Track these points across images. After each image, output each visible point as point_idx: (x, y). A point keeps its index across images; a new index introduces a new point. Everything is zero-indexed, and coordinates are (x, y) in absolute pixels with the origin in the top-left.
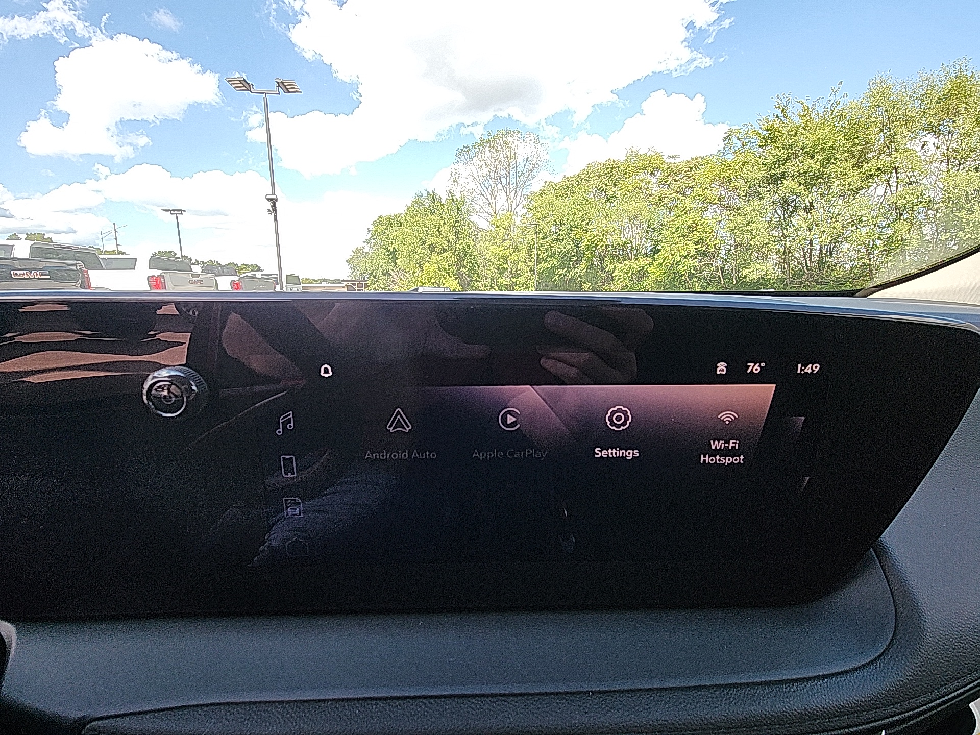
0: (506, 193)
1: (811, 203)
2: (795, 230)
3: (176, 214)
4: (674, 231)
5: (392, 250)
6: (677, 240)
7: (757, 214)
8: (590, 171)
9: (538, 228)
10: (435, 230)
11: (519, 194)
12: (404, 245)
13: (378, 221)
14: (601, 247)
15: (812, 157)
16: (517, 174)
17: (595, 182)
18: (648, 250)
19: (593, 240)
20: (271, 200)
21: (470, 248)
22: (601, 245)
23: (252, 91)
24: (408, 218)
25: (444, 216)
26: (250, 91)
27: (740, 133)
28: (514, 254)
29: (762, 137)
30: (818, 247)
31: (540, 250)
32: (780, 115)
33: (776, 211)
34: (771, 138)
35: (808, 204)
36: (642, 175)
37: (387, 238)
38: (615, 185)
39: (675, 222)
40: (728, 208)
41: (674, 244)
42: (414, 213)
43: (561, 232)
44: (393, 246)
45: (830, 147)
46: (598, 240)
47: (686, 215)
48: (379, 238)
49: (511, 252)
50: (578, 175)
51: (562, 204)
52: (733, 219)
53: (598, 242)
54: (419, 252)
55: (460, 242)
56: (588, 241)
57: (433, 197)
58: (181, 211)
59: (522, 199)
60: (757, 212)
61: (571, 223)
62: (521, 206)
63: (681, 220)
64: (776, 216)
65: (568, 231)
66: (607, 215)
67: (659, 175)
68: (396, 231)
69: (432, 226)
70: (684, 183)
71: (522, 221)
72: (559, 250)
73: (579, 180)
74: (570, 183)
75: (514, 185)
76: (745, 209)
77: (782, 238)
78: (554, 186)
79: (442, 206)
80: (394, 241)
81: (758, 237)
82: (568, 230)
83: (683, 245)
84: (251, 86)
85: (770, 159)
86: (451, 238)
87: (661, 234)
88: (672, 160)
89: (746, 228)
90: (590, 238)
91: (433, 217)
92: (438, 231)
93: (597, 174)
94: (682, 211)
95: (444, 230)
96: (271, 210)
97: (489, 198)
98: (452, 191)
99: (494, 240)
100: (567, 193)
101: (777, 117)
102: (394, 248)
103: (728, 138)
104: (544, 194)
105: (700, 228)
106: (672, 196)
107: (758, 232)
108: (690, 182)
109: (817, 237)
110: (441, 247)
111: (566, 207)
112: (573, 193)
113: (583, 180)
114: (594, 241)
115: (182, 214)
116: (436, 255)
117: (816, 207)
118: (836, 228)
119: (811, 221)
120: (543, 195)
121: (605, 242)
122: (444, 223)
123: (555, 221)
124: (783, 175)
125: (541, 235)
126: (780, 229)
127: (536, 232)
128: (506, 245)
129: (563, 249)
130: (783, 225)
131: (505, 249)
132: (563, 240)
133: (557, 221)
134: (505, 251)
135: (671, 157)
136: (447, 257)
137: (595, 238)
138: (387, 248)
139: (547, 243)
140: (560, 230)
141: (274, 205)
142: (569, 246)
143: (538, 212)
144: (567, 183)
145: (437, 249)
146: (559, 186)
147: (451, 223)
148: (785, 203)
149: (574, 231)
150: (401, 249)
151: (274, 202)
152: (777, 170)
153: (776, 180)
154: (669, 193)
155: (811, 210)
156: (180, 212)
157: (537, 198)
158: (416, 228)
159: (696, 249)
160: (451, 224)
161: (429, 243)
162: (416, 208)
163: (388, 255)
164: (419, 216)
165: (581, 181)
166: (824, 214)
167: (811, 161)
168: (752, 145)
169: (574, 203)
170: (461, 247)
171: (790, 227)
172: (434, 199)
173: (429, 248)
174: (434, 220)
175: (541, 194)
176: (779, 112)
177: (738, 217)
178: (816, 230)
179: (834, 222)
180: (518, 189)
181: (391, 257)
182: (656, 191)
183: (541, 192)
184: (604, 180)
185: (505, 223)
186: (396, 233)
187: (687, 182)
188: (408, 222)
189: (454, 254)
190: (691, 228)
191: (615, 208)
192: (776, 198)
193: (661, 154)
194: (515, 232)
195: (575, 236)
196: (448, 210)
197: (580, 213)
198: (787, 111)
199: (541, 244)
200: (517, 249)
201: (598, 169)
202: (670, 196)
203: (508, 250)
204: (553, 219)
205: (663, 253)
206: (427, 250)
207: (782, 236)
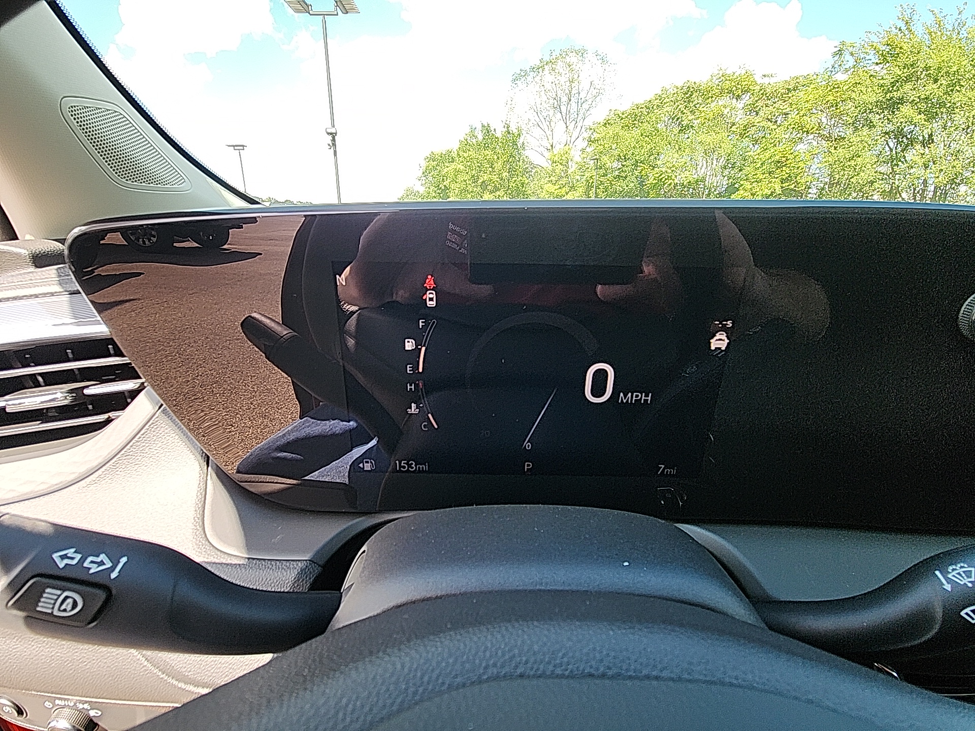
0: (566, 124)
1: (931, 136)
2: (908, 167)
3: (239, 150)
4: (759, 165)
5: (443, 188)
6: (761, 177)
7: (865, 146)
8: (663, 96)
9: (599, 164)
10: (488, 166)
11: (579, 125)
12: (456, 182)
13: (429, 157)
14: (670, 184)
15: (936, 81)
16: (580, 101)
17: (669, 109)
18: (723, 189)
19: (660, 178)
20: (331, 134)
21: (523, 187)
22: (669, 183)
23: (311, 12)
24: (461, 153)
25: (498, 150)
26: (309, 13)
27: (854, 47)
28: (570, 193)
29: (881, 52)
30: (932, 189)
31: (599, 188)
32: (903, 28)
33: (887, 144)
34: (890, 54)
35: (927, 136)
36: (725, 100)
37: (438, 175)
38: (692, 112)
39: (761, 156)
40: (828, 138)
41: (756, 181)
42: (467, 146)
43: (624, 169)
44: (445, 184)
45: (955, 72)
46: (666, 177)
47: (775, 148)
48: (431, 175)
49: (567, 191)
50: (650, 101)
51: (627, 135)
52: (833, 151)
53: (666, 179)
54: (471, 190)
55: (514, 179)
56: (654, 179)
57: (487, 129)
58: (243, 146)
59: (583, 130)
60: (865, 144)
61: (637, 158)
62: (581, 138)
63: (767, 155)
64: (887, 149)
65: (633, 167)
66: (680, 149)
67: (746, 99)
68: (447, 167)
69: (486, 161)
70: (778, 109)
71: (582, 156)
72: (620, 188)
73: (650, 107)
74: (639, 110)
75: (575, 114)
76: (851, 140)
77: (891, 176)
78: (621, 115)
79: (497, 140)
80: (445, 178)
81: (862, 174)
82: (632, 165)
83: (767, 182)
84: (310, 7)
85: (888, 80)
86: (504, 174)
87: (741, 170)
88: (766, 81)
89: (849, 163)
90: (657, 175)
91: (486, 152)
92: (491, 167)
93: (672, 99)
94: (771, 143)
95: (498, 166)
96: (331, 145)
97: (546, 130)
98: (508, 122)
99: (550, 177)
100: (635, 122)
101: (900, 30)
102: (445, 186)
103: (839, 53)
104: (609, 124)
105: (790, 163)
106: (762, 124)
107: (863, 168)
108: (785, 107)
109: (933, 176)
110: (493, 185)
111: (633, 139)
112: (642, 122)
113: (655, 107)
114: (662, 179)
115: (244, 149)
116: (488, 193)
117: (935, 141)
118: (955, 167)
119: (928, 156)
120: (607, 125)
121: (674, 180)
122: (498, 158)
123: (619, 155)
124: (901, 101)
125: (602, 172)
126: (889, 165)
127: (597, 168)
128: (562, 182)
129: (625, 187)
130: (894, 161)
131: (560, 188)
132: (626, 177)
133: (621, 155)
134: (560, 190)
135: (765, 76)
136: (499, 196)
137: (663, 176)
138: (438, 186)
139: (608, 180)
140: (623, 166)
141: (334, 140)
142: (632, 185)
143: (601, 145)
144: (636, 111)
145: (489, 188)
146: (626, 115)
147: (505, 158)
148: (899, 134)
149: (640, 166)
150: (452, 187)
151: (333, 135)
152: (895, 93)
153: (893, 105)
154: (758, 121)
155: (930, 144)
156: (242, 148)
157: (601, 129)
158: (469, 164)
159: (782, 187)
160: (505, 160)
161: (481, 181)
162: (469, 142)
163: (439, 193)
164: (471, 150)
165: (653, 108)
166: (944, 149)
167: (935, 86)
168: (867, 62)
169: (642, 135)
170: (514, 185)
171: (903, 162)
172: (488, 132)
173: (481, 186)
174: (487, 155)
175: (605, 124)
176: (902, 25)
177: (841, 150)
178: (933, 168)
179: (954, 160)
180: (579, 118)
181: (441, 195)
182: (740, 118)
183: (605, 121)
184: (680, 106)
185: (563, 158)
186: (448, 169)
187: (781, 107)
188: (460, 157)
189: (506, 193)
190: (779, 164)
191: (689, 140)
192: (890, 127)
193: (753, 73)
194: (573, 168)
195: (640, 172)
196: (503, 143)
197: (649, 146)
198: (911, 24)
199: (601, 182)
200: (573, 188)
201: (674, 94)
202: (758, 124)
203: (564, 189)
204: (616, 153)
205: (742, 192)
206: (479, 188)
207: (891, 173)
